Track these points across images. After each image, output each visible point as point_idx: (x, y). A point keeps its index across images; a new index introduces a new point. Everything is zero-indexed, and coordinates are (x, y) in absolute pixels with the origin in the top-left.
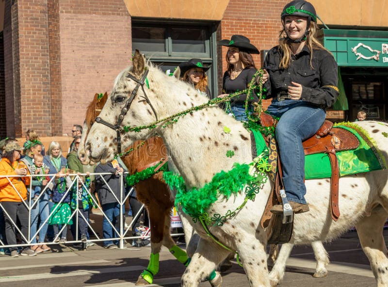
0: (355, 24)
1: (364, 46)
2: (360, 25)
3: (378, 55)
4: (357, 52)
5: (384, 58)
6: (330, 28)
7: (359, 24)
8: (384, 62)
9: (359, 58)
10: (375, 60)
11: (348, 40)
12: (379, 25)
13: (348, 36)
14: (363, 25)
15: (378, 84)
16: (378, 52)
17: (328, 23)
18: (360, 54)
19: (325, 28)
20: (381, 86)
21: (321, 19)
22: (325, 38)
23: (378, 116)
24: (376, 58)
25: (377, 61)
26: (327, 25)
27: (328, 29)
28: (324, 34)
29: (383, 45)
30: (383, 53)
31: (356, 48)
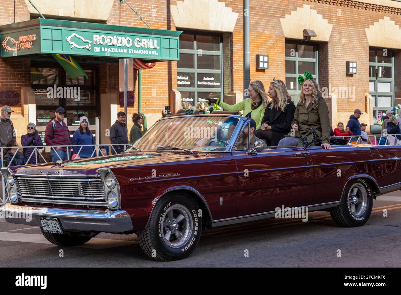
0: (69, 16)
1: (78, 36)
2: (74, 17)
3: (90, 45)
4: (71, 41)
5: (95, 48)
6: (46, 18)
7: (72, 16)
8: (95, 51)
9: (72, 47)
10: (87, 49)
11: (63, 30)
12: (90, 17)
13: (63, 26)
14: (76, 16)
15: (89, 71)
16: (90, 42)
17: (44, 13)
18: (73, 43)
19: (42, 17)
20: (92, 73)
21: (37, 9)
22: (42, 27)
23: (89, 101)
24: (88, 48)
25: (89, 50)
26: (43, 15)
27: (45, 18)
28: (41, 23)
29: (95, 36)
30: (94, 43)
31: (70, 37)
